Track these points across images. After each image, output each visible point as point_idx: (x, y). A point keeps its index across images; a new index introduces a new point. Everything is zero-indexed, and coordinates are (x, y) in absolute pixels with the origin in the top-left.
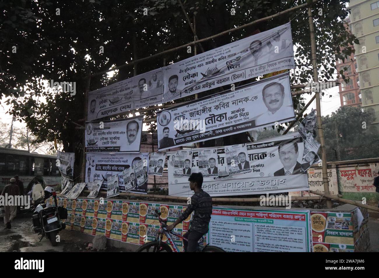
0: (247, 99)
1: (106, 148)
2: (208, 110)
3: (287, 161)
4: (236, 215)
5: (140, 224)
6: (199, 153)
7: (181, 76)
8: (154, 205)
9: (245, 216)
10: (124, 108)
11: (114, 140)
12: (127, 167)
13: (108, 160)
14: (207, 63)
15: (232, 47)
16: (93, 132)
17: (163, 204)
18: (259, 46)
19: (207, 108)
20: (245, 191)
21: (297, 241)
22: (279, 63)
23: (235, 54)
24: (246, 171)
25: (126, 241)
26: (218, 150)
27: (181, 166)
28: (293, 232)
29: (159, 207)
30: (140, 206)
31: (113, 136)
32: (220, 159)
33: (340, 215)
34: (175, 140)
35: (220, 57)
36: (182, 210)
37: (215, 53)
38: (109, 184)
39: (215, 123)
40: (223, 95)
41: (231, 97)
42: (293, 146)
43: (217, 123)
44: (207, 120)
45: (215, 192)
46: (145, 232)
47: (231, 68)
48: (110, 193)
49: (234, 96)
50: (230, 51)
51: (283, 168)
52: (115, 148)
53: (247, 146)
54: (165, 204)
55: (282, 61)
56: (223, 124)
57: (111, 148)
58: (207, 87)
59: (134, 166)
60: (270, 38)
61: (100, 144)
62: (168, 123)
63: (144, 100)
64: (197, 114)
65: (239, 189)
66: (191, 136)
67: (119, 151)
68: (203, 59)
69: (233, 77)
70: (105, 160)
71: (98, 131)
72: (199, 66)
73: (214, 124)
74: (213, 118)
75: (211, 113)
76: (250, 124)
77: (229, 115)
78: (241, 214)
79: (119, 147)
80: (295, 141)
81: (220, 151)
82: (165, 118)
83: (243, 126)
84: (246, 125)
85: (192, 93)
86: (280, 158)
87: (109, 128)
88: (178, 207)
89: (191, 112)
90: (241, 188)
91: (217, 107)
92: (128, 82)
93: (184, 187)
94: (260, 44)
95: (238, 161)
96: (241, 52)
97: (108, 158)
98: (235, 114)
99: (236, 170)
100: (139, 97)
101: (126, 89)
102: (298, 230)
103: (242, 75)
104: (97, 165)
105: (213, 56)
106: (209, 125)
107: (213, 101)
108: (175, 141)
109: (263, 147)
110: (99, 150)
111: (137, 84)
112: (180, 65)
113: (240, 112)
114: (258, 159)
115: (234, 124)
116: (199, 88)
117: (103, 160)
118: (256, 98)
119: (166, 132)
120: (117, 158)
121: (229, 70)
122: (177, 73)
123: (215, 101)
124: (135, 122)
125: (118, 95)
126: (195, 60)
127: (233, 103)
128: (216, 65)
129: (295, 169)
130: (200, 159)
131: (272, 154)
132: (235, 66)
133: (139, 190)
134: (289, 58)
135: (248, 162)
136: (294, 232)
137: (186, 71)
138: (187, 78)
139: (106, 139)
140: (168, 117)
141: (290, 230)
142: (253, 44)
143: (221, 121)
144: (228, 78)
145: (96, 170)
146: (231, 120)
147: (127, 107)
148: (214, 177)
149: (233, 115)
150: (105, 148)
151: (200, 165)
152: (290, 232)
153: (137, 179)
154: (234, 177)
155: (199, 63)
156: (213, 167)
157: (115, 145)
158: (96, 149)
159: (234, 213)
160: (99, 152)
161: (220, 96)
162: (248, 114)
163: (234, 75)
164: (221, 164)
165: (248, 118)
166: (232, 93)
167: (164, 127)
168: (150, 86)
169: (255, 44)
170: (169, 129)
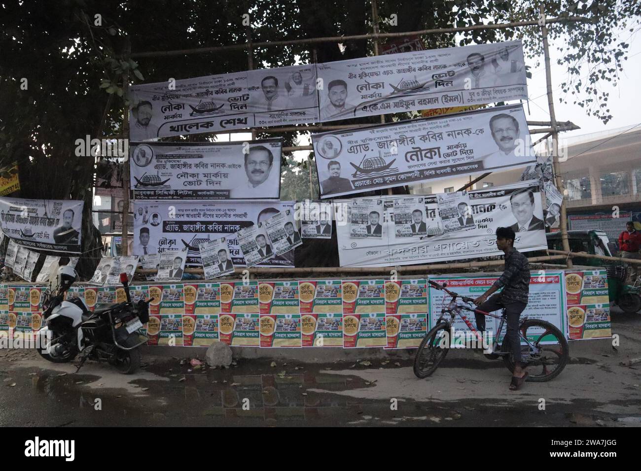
0: (468, 131)
1: (195, 192)
2: (410, 141)
3: (522, 214)
4: (471, 285)
5: (302, 315)
6: (394, 201)
7: (352, 84)
8: (329, 282)
9: (484, 285)
10: (228, 122)
11: (213, 179)
12: (250, 224)
13: (196, 213)
14: (399, 71)
15: (440, 56)
16: (154, 161)
17: (347, 279)
18: (481, 62)
19: (407, 138)
20: (468, 253)
21: (551, 307)
22: (510, 90)
23: (445, 67)
24: (470, 228)
25: (271, 345)
26: (425, 198)
27: (363, 221)
28: (544, 297)
29: (339, 285)
30: (299, 286)
31: (211, 170)
32: (429, 212)
33: (596, 273)
34: (354, 182)
35: (421, 65)
36: (383, 286)
37: (412, 59)
38: (203, 256)
39: (422, 160)
40: (430, 122)
41: (444, 126)
42: (528, 197)
43: (426, 161)
44: (409, 155)
45: (423, 258)
47: (439, 85)
48: (211, 271)
49: (448, 125)
50: (436, 60)
51: (516, 223)
52: (217, 193)
53: (469, 194)
54: (351, 279)
55: (514, 89)
56: (435, 163)
57: (208, 193)
58: (402, 106)
59: (264, 223)
60: (496, 54)
61: (176, 184)
62: (337, 154)
63: (277, 113)
64: (391, 145)
65: (459, 251)
66: (383, 177)
67: (226, 197)
68: (391, 63)
69: (443, 98)
70: (188, 213)
71: (170, 161)
72: (386, 73)
73: (420, 162)
74: (419, 153)
75: (415, 146)
76: (476, 166)
77: (443, 150)
78: (479, 282)
79: (229, 191)
80: (530, 190)
81: (429, 200)
82: (330, 145)
83: (466, 168)
84: (471, 166)
85: (375, 113)
86: (513, 211)
87: (201, 157)
88: (375, 281)
89: (379, 141)
90: (462, 250)
91: (424, 138)
92: (237, 79)
93: (369, 253)
94: (483, 59)
95: (458, 214)
96: (455, 65)
97: (195, 210)
98: (452, 150)
99: (455, 227)
100: (266, 107)
101: (232, 90)
102: (551, 295)
103: (457, 98)
104: (165, 224)
105: (410, 62)
106: (412, 163)
107: (415, 128)
108: (354, 184)
109: (491, 197)
110: (173, 195)
111: (259, 85)
112: (349, 66)
113: (460, 148)
114: (485, 211)
115: (452, 163)
116: (389, 106)
118: (482, 131)
119: (334, 169)
120: (219, 210)
121: (436, 87)
122: (344, 78)
123: (420, 129)
125: (213, 99)
126: (378, 62)
127: (449, 135)
128: (415, 77)
129: (531, 224)
130: (398, 212)
131: (502, 205)
132: (445, 83)
134: (521, 86)
135: (472, 216)
136: (547, 298)
137: (361, 77)
139: (193, 175)
140: (336, 145)
141: (541, 295)
142: (472, 57)
143: (431, 158)
144: (437, 99)
145: (165, 231)
146: (448, 158)
147: (236, 121)
148: (421, 236)
149: (450, 151)
150: (191, 193)
151: (397, 220)
152: (541, 298)
153: (273, 244)
154: (452, 235)
155: (386, 69)
156: (418, 223)
157: (216, 187)
158: (166, 193)
159: (469, 282)
160: (173, 199)
161: (426, 122)
162: (471, 151)
163: (446, 97)
164: (430, 219)
165: (473, 157)
166: (445, 120)
167: (330, 160)
168: (289, 91)
169: (475, 58)
170: (339, 163)
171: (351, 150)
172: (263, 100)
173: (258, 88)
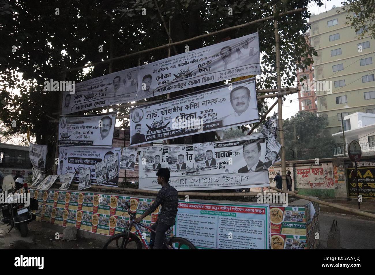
0: (215, 101)
1: (80, 141)
2: (179, 109)
3: (250, 159)
4: (202, 209)
5: (111, 216)
6: (169, 149)
7: (154, 76)
8: (124, 198)
9: (210, 209)
10: (98, 103)
11: (87, 135)
12: (99, 161)
13: (81, 153)
14: (180, 65)
15: (204, 52)
16: (67, 126)
17: (133, 197)
18: (229, 52)
19: (178, 108)
20: (211, 186)
21: (257, 232)
22: (247, 68)
23: (206, 58)
24: (213, 168)
25: (96, 232)
26: (187, 147)
27: (151, 161)
28: (253, 224)
29: (129, 200)
30: (111, 198)
31: (86, 130)
32: (189, 156)
33: (295, 209)
34: (147, 136)
35: (192, 60)
37: (188, 56)
38: (80, 177)
40: (193, 96)
41: (201, 98)
42: (256, 146)
45: (183, 187)
46: (115, 223)
47: (202, 71)
48: (81, 186)
49: (203, 97)
50: (201, 55)
51: (247, 166)
52: (88, 142)
53: (214, 144)
54: (135, 197)
55: (250, 67)
57: (84, 142)
58: (179, 87)
59: (106, 160)
60: (239, 45)
61: (73, 138)
62: (140, 120)
63: (118, 97)
64: (168, 113)
65: (205, 184)
66: (162, 133)
67: (91, 145)
68: (176, 61)
69: (203, 79)
70: (78, 153)
71: (72, 125)
72: (172, 67)
74: (183, 117)
75: (181, 112)
76: (218, 124)
77: (198, 114)
78: (207, 207)
79: (92, 141)
80: (258, 141)
81: (189, 148)
82: (138, 115)
83: (211, 126)
84: (214, 125)
85: (164, 93)
86: (244, 156)
87: (83, 123)
88: (148, 200)
89: (163, 110)
90: (207, 184)
91: (187, 107)
92: (104, 79)
93: (153, 181)
94: (230, 50)
95: (205, 158)
96: (212, 57)
97: (81, 152)
98: (204, 114)
99: (203, 167)
100: (113, 94)
101: (101, 86)
102: (258, 223)
103: (212, 78)
104: (69, 158)
105: (186, 58)
107: (184, 101)
108: (147, 138)
109: (229, 146)
110: (72, 143)
111: (112, 82)
112: (154, 66)
113: (208, 113)
114: (224, 157)
116: (172, 88)
117: (75, 153)
118: (224, 100)
119: (138, 129)
120: (90, 152)
121: (200, 72)
123: (186, 101)
124: (108, 118)
125: (93, 91)
126: (169, 61)
127: (203, 104)
128: (188, 67)
129: (257, 167)
130: (170, 156)
131: (237, 152)
132: (206, 69)
133: (110, 183)
134: (256, 65)
135: (215, 159)
136: (255, 225)
137: (159, 71)
138: (160, 78)
139: (80, 133)
140: (141, 114)
141: (251, 222)
142: (223, 50)
144: (199, 80)
145: (69, 162)
147: (101, 103)
148: (183, 172)
149: (202, 115)
150: (78, 142)
151: (170, 161)
152: (251, 224)
153: (109, 172)
154: (201, 172)
155: (172, 65)
156: (181, 163)
157: (88, 139)
158: (70, 142)
159: (200, 207)
160: (72, 145)
161: (191, 97)
162: (216, 114)
163: (205, 78)
164: (189, 161)
165: (216, 118)
166: (202, 94)
167: (136, 124)
168: (124, 84)
169: (225, 50)
170: (141, 125)
171: (148, 117)
172: (113, 90)
173: (112, 83)
